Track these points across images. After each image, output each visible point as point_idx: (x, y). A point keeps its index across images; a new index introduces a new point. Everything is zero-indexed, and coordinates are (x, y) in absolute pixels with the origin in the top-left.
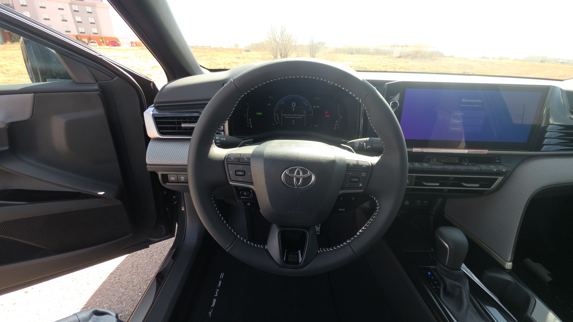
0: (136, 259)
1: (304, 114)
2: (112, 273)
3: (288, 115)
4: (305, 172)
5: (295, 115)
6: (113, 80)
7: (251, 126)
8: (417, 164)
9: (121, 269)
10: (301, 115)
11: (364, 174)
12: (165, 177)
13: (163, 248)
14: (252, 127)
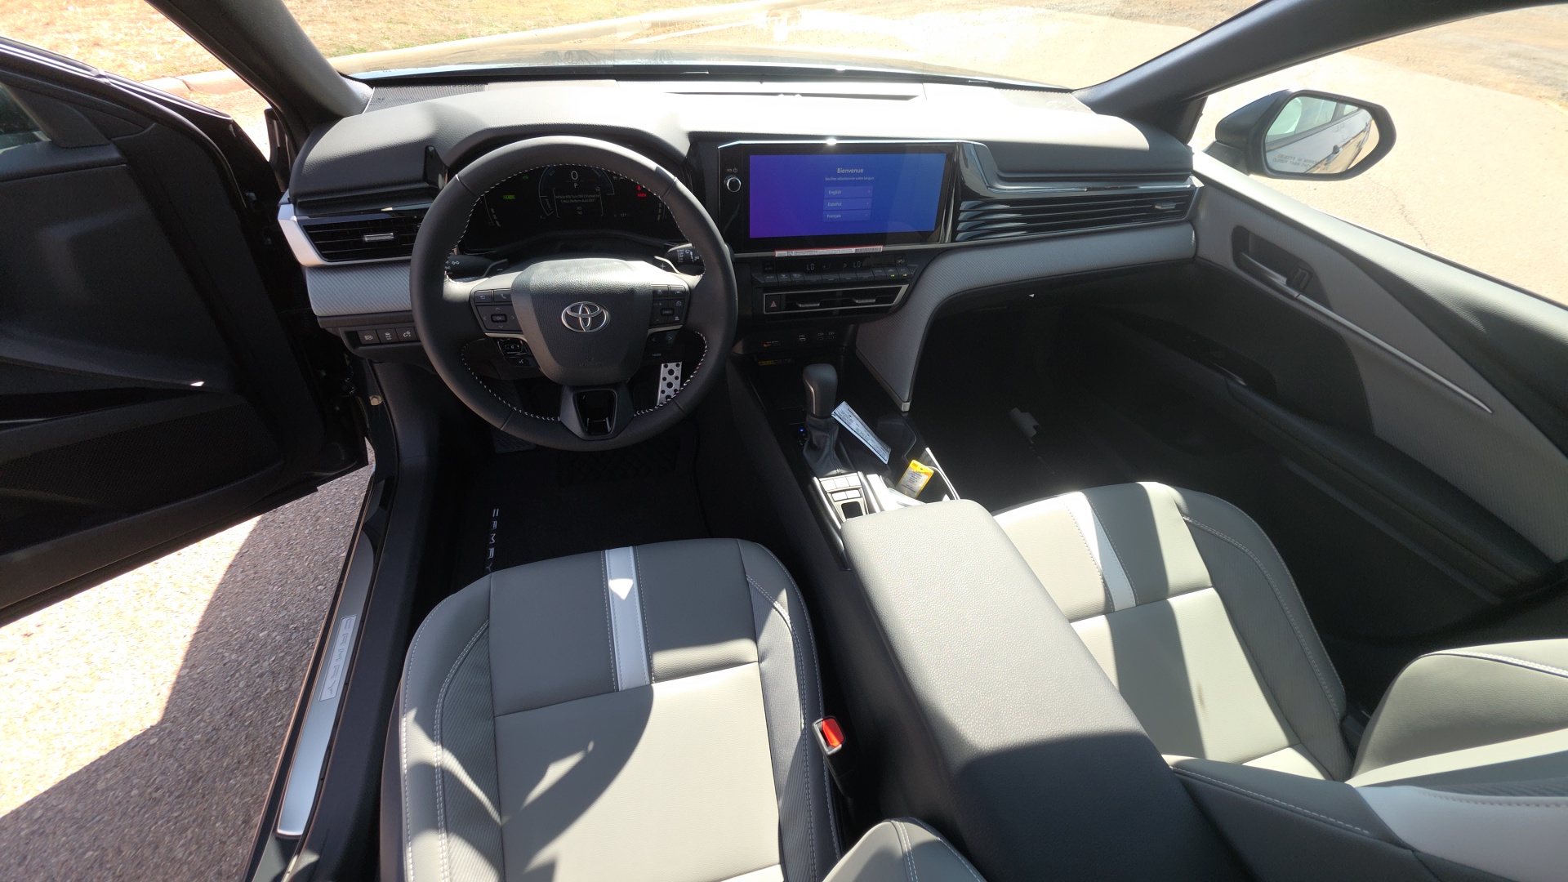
0: (278, 531)
1: (598, 193)
2: (231, 566)
3: (567, 197)
4: (593, 309)
5: (581, 196)
6: (145, 131)
7: (497, 222)
8: (784, 276)
9: (250, 555)
10: (592, 196)
11: (679, 303)
12: (354, 337)
13: (338, 500)
14: (499, 225)
